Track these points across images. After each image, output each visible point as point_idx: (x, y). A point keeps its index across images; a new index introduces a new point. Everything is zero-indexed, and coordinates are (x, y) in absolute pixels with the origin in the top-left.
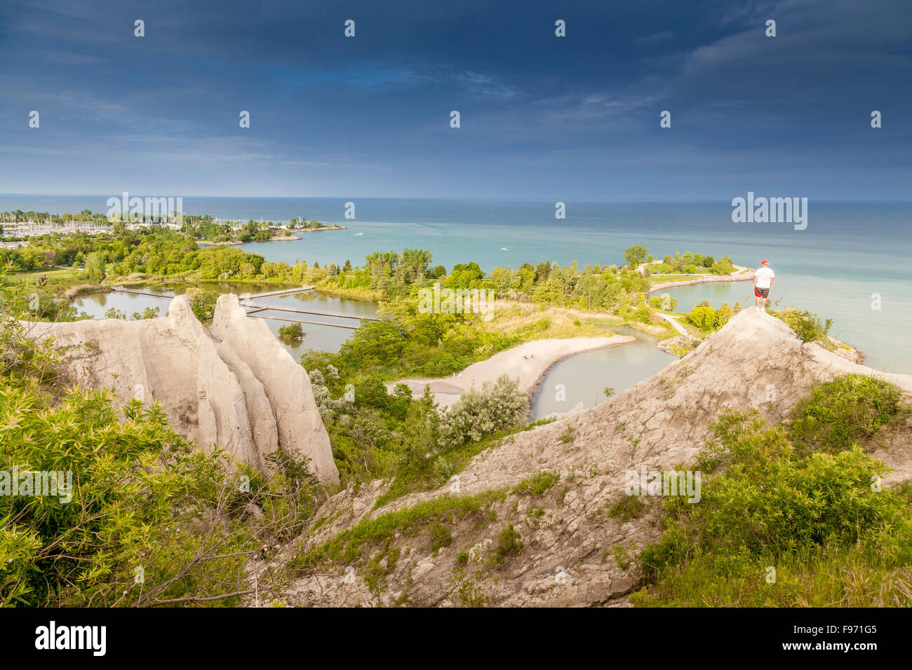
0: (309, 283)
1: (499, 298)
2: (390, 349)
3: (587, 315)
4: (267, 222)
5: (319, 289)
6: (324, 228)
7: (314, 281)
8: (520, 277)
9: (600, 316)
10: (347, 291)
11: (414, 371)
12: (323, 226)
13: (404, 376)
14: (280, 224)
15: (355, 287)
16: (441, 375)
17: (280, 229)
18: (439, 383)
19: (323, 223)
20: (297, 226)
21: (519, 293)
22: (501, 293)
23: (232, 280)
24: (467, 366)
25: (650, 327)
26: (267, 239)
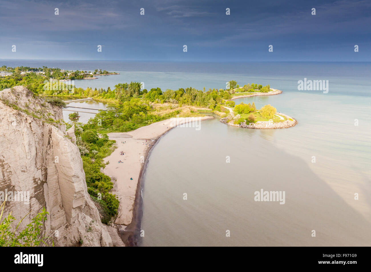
0: (91, 97)
1: (166, 102)
2: (108, 121)
3: (198, 109)
4: (84, 71)
5: (94, 99)
6: (109, 74)
7: (93, 96)
8: (175, 94)
9: (203, 109)
10: (105, 100)
11: (116, 130)
12: (109, 73)
13: (111, 132)
14: (90, 72)
15: (109, 98)
16: (126, 131)
17: (90, 74)
18: (124, 134)
19: (109, 72)
20: (97, 73)
21: (174, 100)
22: (167, 100)
23: (59, 95)
24: (138, 128)
25: (220, 113)
26: (82, 78)
